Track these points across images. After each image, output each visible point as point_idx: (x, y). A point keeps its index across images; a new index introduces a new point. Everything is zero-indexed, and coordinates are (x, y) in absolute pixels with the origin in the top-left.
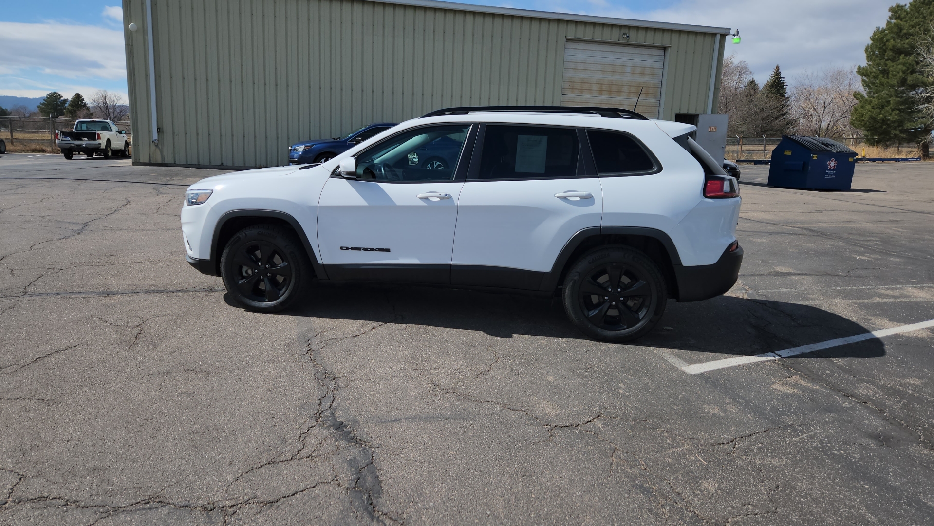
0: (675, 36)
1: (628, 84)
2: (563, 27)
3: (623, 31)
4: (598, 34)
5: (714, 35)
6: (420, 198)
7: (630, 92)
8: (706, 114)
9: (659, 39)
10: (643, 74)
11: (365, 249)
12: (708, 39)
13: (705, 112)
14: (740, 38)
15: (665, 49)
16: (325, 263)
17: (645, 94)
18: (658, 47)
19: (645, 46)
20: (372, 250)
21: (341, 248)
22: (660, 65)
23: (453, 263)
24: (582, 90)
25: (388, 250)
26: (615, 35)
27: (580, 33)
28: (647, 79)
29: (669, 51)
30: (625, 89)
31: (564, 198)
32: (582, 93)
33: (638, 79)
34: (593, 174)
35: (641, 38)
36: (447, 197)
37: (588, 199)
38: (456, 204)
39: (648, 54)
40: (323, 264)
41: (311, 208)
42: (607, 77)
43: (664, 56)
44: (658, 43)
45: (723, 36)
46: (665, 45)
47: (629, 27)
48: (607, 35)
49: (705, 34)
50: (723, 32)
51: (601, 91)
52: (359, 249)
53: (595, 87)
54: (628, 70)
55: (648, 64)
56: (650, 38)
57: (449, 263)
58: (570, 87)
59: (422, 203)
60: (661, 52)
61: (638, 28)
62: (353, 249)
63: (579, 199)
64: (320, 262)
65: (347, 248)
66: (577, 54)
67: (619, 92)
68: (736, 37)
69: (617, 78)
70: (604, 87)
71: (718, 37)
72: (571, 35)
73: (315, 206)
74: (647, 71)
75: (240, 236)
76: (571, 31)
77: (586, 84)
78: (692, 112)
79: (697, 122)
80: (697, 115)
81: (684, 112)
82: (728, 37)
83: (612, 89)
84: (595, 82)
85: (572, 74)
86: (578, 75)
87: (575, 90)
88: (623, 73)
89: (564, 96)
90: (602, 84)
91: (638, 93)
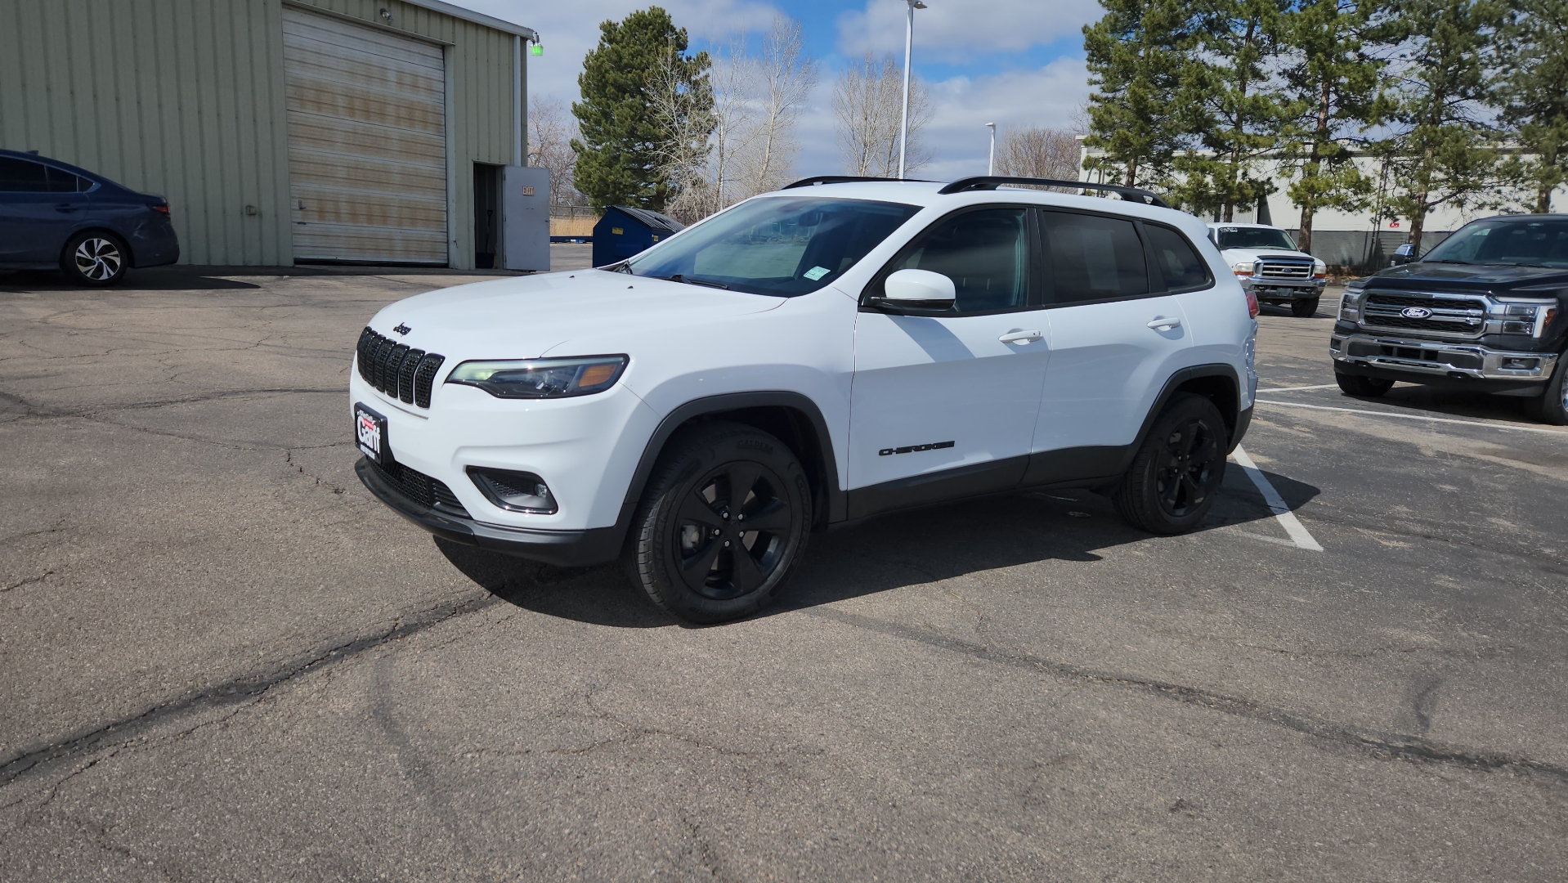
0: (459, 28)
1: (394, 103)
3: (380, 4)
4: (339, 3)
5: (512, 36)
6: (1004, 342)
7: (398, 117)
8: (514, 165)
9: (443, 32)
10: (415, 86)
11: (918, 449)
12: (505, 41)
13: (512, 164)
14: (542, 47)
15: (443, 47)
16: (850, 488)
17: (422, 123)
18: (433, 43)
19: (413, 38)
20: (928, 447)
21: (881, 453)
22: (438, 75)
23: (1034, 450)
24: (318, 104)
25: (951, 444)
26: (366, 10)
28: (422, 97)
29: (451, 55)
30: (390, 110)
31: (1156, 328)
32: (319, 109)
33: (408, 95)
35: (409, 22)
36: (1038, 338)
37: (1177, 329)
38: (1050, 349)
39: (419, 53)
40: (846, 491)
41: (842, 376)
42: (360, 85)
43: (444, 60)
44: (436, 37)
45: (524, 40)
46: (447, 40)
48: (355, 7)
49: (499, 32)
50: (524, 34)
51: (351, 110)
52: (908, 450)
54: (392, 76)
55: (422, 71)
56: (424, 26)
57: (1028, 452)
58: (297, 96)
59: (1007, 351)
60: (438, 53)
61: (403, 4)
62: (901, 450)
64: (843, 487)
65: (890, 451)
66: (301, 33)
67: (382, 115)
68: (536, 44)
69: (376, 89)
70: (357, 104)
71: (518, 40)
73: (848, 373)
74: (421, 83)
77: (326, 94)
78: (495, 161)
79: (503, 178)
80: (501, 167)
81: (484, 159)
82: (529, 43)
83: (371, 108)
84: (340, 92)
85: (296, 71)
86: (308, 75)
87: (307, 103)
88: (384, 80)
89: (289, 112)
90: (352, 97)
91: (411, 120)
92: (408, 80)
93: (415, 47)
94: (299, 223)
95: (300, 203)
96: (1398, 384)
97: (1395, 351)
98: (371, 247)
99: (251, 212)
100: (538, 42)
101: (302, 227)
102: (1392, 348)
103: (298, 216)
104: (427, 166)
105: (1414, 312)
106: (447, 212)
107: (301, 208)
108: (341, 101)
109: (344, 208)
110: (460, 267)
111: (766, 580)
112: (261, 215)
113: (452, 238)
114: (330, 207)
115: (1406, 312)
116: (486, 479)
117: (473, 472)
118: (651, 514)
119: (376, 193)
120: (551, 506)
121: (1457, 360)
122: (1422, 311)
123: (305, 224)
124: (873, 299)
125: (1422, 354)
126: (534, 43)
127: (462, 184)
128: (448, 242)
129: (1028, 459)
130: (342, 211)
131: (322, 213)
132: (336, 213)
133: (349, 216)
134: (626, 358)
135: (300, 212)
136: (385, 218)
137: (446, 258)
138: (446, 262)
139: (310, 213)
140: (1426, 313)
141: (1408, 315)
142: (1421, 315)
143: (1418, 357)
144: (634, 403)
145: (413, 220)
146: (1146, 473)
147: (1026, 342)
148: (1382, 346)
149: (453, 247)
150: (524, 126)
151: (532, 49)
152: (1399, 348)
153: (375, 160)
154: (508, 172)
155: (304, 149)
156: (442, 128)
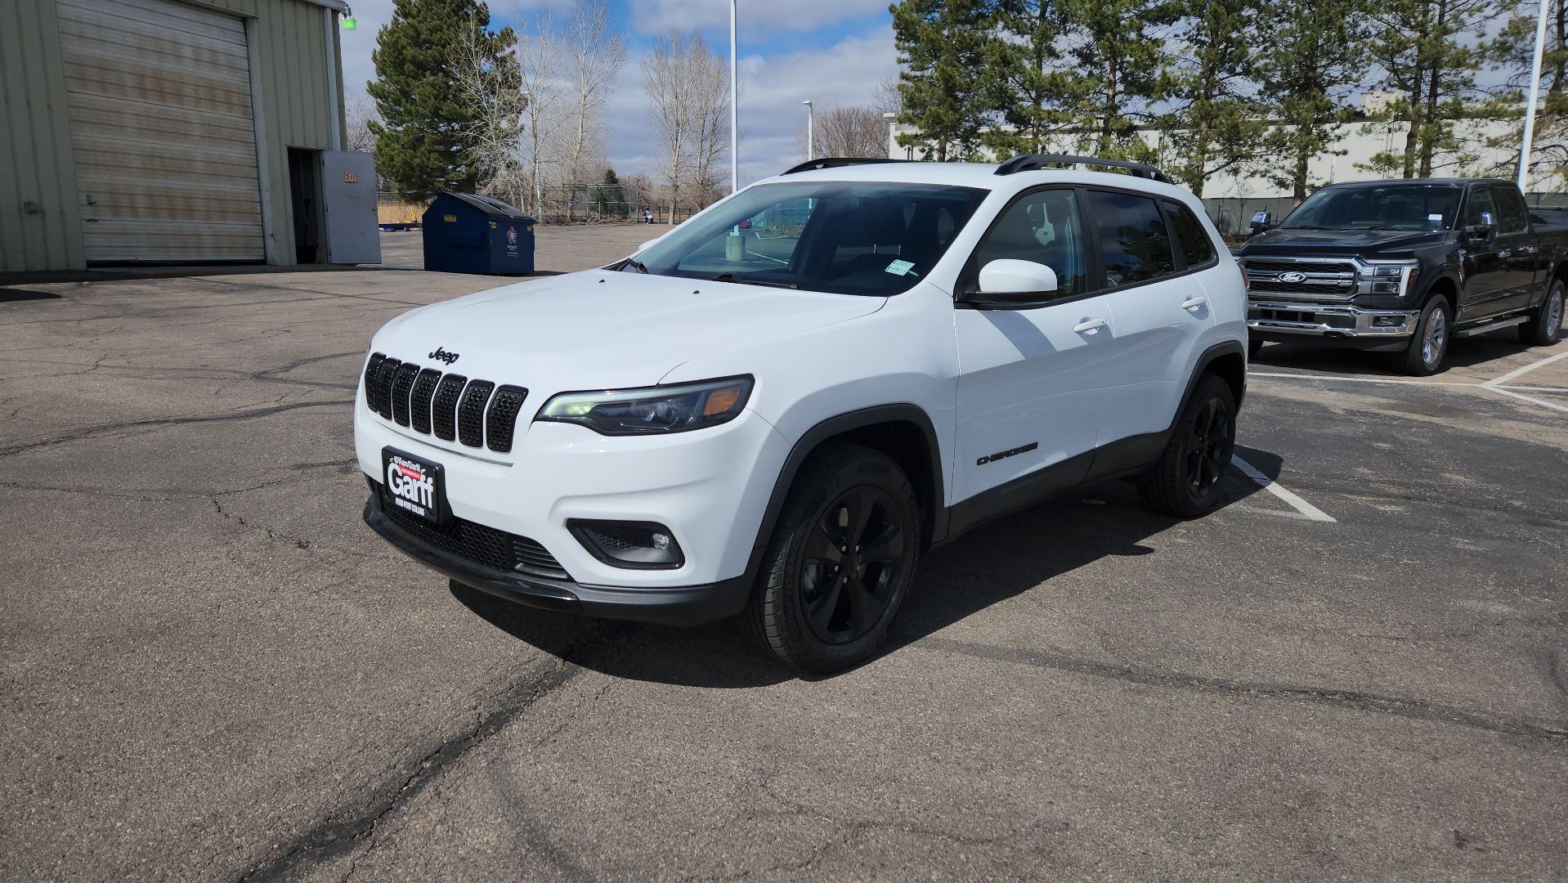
1: (192, 82)
5: (321, 8)
6: (1078, 333)
7: (199, 98)
8: (332, 150)
10: (214, 64)
11: (1008, 454)
12: (313, 14)
13: (330, 148)
15: (245, 20)
16: (952, 503)
17: (225, 105)
18: (231, 15)
19: (209, 9)
20: (1017, 451)
21: (979, 462)
22: (242, 51)
23: (1096, 445)
24: (103, 85)
25: (1034, 446)
28: (223, 76)
29: (254, 29)
30: (188, 90)
32: (105, 90)
33: (208, 73)
39: (217, 26)
40: (950, 507)
41: (949, 381)
42: (150, 62)
43: (245, 33)
44: (235, 7)
45: (335, 12)
46: (248, 12)
49: (308, 3)
50: (335, 5)
51: (142, 91)
52: (1000, 456)
54: (188, 52)
55: (221, 46)
58: (78, 76)
60: (238, 26)
62: (994, 458)
64: (947, 503)
65: (986, 459)
67: (179, 96)
68: (348, 17)
69: (169, 66)
70: (149, 83)
71: (329, 13)
73: (954, 377)
74: (222, 59)
77: (111, 72)
78: (311, 145)
79: (322, 163)
80: (319, 152)
81: (299, 144)
82: (341, 16)
83: (164, 88)
84: (127, 71)
85: (74, 47)
86: (88, 51)
87: (90, 83)
88: (178, 57)
89: (68, 93)
90: (142, 76)
91: (213, 101)
92: (206, 56)
93: (212, 20)
94: (89, 220)
95: (89, 197)
96: (1266, 344)
97: (1274, 314)
98: (175, 245)
99: (31, 209)
100: (350, 14)
101: (93, 225)
102: (1271, 311)
103: (88, 212)
104: (236, 153)
105: (1291, 277)
106: (261, 202)
107: (90, 204)
108: (129, 81)
109: (141, 202)
110: (279, 263)
111: (881, 616)
112: (43, 213)
113: (269, 231)
114: (125, 201)
115: (1282, 277)
116: (591, 534)
117: (577, 527)
118: (780, 556)
119: (177, 184)
120: (675, 558)
121: (1332, 321)
122: (1297, 275)
123: (96, 221)
124: (967, 294)
125: (1300, 317)
126: (345, 16)
127: (276, 172)
128: (263, 237)
129: (1094, 453)
130: (140, 206)
131: (115, 209)
132: (132, 207)
133: (148, 211)
134: (749, 379)
135: (89, 208)
136: (190, 212)
137: (263, 254)
138: (263, 258)
139: (101, 208)
140: (1301, 277)
141: (1285, 279)
142: (1297, 279)
143: (1295, 320)
144: (765, 431)
145: (223, 214)
146: (1179, 457)
147: (1094, 332)
148: (1262, 310)
149: (270, 242)
150: (341, 107)
151: (344, 23)
152: (1278, 312)
153: (177, 147)
154: (327, 157)
155: (90, 136)
156: (249, 110)
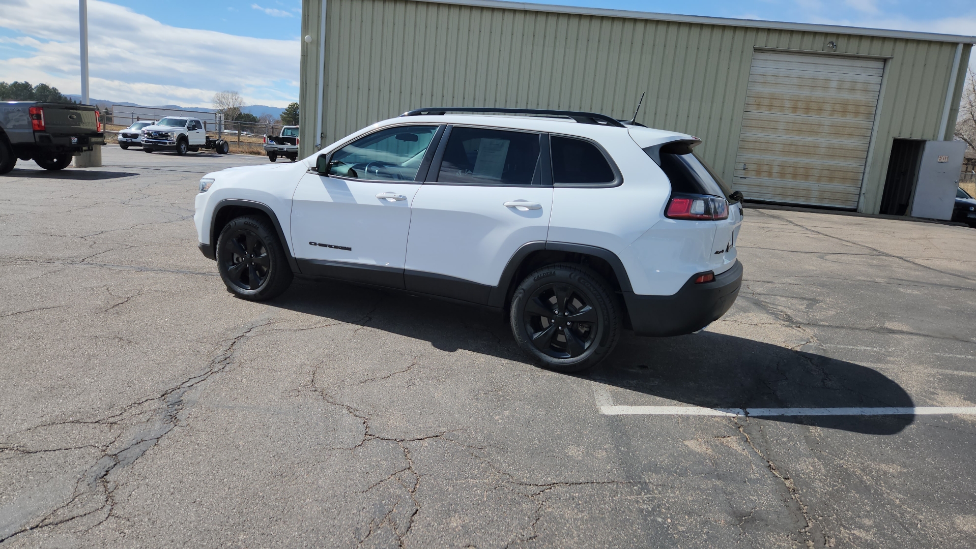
0: (900, 46)
1: (831, 102)
2: (751, 36)
3: (829, 39)
4: (796, 43)
5: (955, 44)
6: (379, 198)
7: (833, 111)
8: (937, 140)
9: (877, 49)
10: (852, 90)
11: (330, 246)
12: (947, 50)
13: (935, 138)
15: (885, 60)
16: (297, 257)
17: (853, 114)
18: (875, 58)
19: (857, 57)
20: (336, 247)
21: (311, 243)
22: (877, 80)
23: (407, 267)
24: (770, 107)
25: (350, 249)
26: (818, 45)
27: (773, 41)
28: (859, 97)
29: (890, 64)
30: (827, 107)
31: (513, 208)
32: (770, 110)
33: (845, 95)
34: (549, 183)
35: (853, 47)
36: (402, 199)
37: (536, 210)
38: (409, 206)
39: (862, 67)
40: (296, 258)
41: (287, 201)
42: (805, 93)
43: (884, 69)
44: (876, 53)
45: (967, 46)
46: (884, 56)
47: (838, 35)
48: (808, 44)
49: (942, 43)
50: (968, 41)
51: (795, 109)
52: (325, 246)
53: (787, 104)
54: (834, 84)
55: (861, 78)
56: (864, 48)
57: (402, 267)
58: (755, 103)
59: (379, 203)
60: (880, 65)
61: (850, 36)
62: (320, 245)
63: (527, 209)
64: (293, 255)
65: (315, 244)
66: (767, 66)
67: (819, 110)
69: (818, 94)
70: (800, 105)
71: (960, 47)
72: (761, 44)
73: (289, 200)
74: (859, 86)
75: (231, 224)
76: (762, 41)
77: (776, 100)
78: (917, 136)
79: (923, 150)
80: (923, 142)
81: (906, 135)
83: (810, 106)
84: (789, 98)
85: (759, 89)
86: (767, 90)
87: (762, 106)
88: (825, 88)
89: (745, 113)
90: (796, 101)
91: (844, 112)
92: (847, 85)
93: (859, 63)
94: (741, 178)
95: (745, 165)
101: (743, 180)
103: (742, 173)
104: (853, 143)
106: (863, 173)
107: (744, 169)
109: (776, 169)
110: (864, 212)
113: (863, 192)
114: (766, 168)
119: (803, 161)
123: (746, 178)
127: (882, 153)
128: (859, 195)
130: (774, 171)
131: (759, 172)
132: (770, 172)
133: (779, 174)
135: (744, 171)
136: (807, 176)
137: (856, 205)
138: (855, 208)
139: (751, 172)
145: (831, 179)
149: (862, 197)
153: (808, 139)
154: (928, 147)
155: (754, 134)
156: (871, 116)
